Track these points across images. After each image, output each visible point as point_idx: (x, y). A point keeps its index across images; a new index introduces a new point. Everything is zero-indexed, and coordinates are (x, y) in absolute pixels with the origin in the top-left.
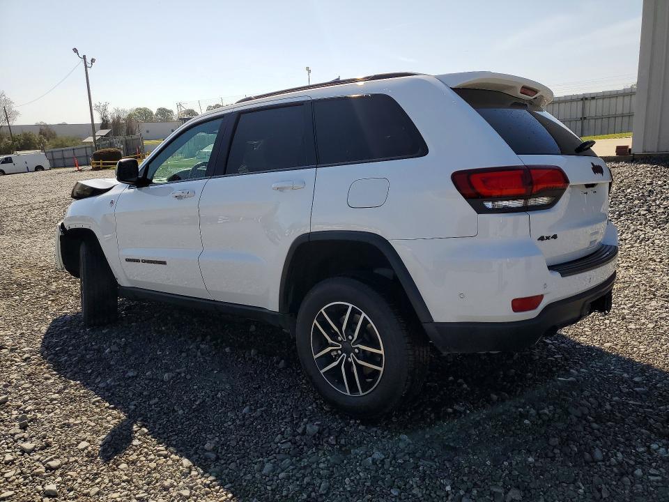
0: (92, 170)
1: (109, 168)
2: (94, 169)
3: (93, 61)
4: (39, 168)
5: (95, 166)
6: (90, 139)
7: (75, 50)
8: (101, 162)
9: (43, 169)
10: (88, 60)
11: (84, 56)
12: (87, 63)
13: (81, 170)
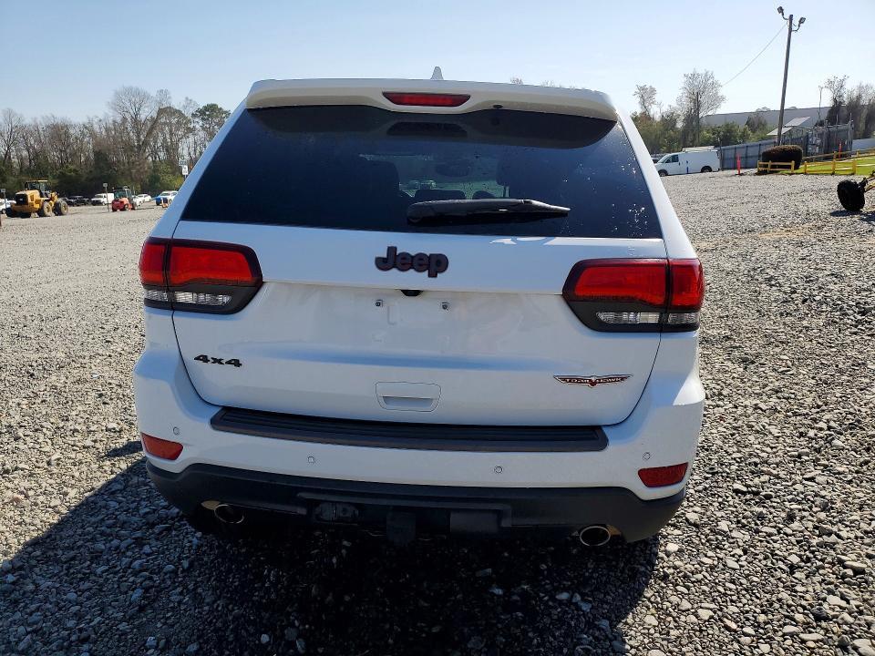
0: (756, 174)
1: (776, 172)
2: (760, 173)
3: (802, 21)
4: (707, 169)
5: (761, 169)
6: (775, 132)
7: (781, 10)
8: (770, 163)
9: (710, 170)
10: (796, 21)
11: (791, 16)
12: (792, 24)
13: (741, 175)
